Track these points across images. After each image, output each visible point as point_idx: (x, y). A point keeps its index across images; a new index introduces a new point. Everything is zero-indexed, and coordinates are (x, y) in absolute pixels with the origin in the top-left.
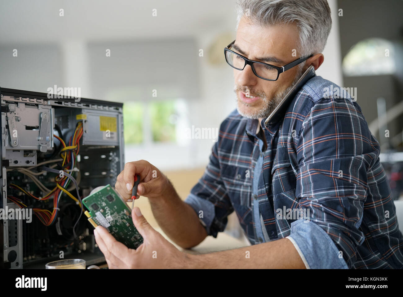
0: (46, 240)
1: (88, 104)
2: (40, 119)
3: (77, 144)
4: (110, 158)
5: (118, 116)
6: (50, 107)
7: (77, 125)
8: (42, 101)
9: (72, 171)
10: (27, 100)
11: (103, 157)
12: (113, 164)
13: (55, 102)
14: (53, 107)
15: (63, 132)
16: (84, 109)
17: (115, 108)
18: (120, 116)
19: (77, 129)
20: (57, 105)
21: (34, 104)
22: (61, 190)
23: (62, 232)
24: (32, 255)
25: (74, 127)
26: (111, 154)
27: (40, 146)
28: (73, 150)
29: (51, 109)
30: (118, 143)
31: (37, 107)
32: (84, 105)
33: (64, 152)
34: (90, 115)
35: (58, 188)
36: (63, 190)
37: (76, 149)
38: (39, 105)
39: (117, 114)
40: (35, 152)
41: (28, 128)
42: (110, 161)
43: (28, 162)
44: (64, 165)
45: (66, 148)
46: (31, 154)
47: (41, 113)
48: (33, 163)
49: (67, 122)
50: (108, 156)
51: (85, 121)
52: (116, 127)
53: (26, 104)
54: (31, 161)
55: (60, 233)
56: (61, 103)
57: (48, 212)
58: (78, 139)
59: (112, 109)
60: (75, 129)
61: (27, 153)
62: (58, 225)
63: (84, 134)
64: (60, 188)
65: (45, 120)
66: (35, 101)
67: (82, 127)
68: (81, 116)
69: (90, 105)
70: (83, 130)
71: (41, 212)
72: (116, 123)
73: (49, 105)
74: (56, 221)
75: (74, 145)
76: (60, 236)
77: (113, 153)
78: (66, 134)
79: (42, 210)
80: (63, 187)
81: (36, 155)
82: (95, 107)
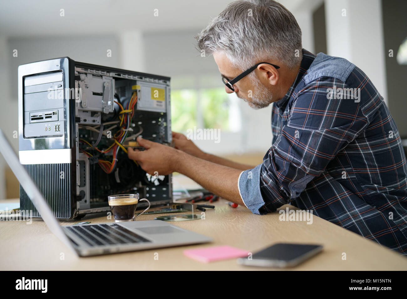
0: (108, 187)
1: (141, 77)
2: (104, 87)
3: (132, 108)
4: (159, 123)
5: (166, 88)
6: (112, 78)
7: (133, 94)
8: (105, 73)
9: (127, 130)
10: (94, 72)
11: (154, 122)
12: (162, 128)
13: (116, 74)
14: (114, 78)
15: (121, 100)
16: (138, 81)
17: (164, 81)
18: (168, 88)
19: (133, 97)
20: (117, 76)
21: (99, 75)
22: (118, 146)
23: (120, 180)
24: (96, 198)
25: (130, 95)
26: (160, 120)
27: (103, 108)
28: (129, 114)
29: (112, 80)
30: (166, 110)
31: (101, 78)
32: (138, 78)
33: (122, 114)
34: (143, 86)
35: (116, 144)
36: (120, 145)
37: (131, 113)
38: (103, 77)
39: (165, 86)
40: (99, 114)
41: (94, 94)
42: (160, 125)
43: (94, 121)
44: (122, 125)
45: (123, 111)
46: (97, 115)
47: (104, 83)
48: (98, 122)
49: (125, 91)
50: (158, 121)
51: (139, 91)
52: (164, 97)
53: (93, 75)
54: (96, 121)
55: (118, 181)
56: (120, 75)
57: (109, 163)
58: (133, 104)
59: (161, 81)
60: (131, 97)
61: (94, 113)
62: (117, 173)
63: (139, 102)
64: (118, 143)
65: (108, 88)
66: (100, 73)
67: (137, 95)
68: (136, 87)
69: (143, 78)
70: (137, 98)
71: (103, 163)
72: (164, 94)
73: (111, 77)
74: (115, 170)
75: (130, 109)
76: (118, 183)
77: (162, 119)
78: (124, 101)
79: (104, 162)
80: (120, 143)
81: (100, 116)
82: (147, 79)
